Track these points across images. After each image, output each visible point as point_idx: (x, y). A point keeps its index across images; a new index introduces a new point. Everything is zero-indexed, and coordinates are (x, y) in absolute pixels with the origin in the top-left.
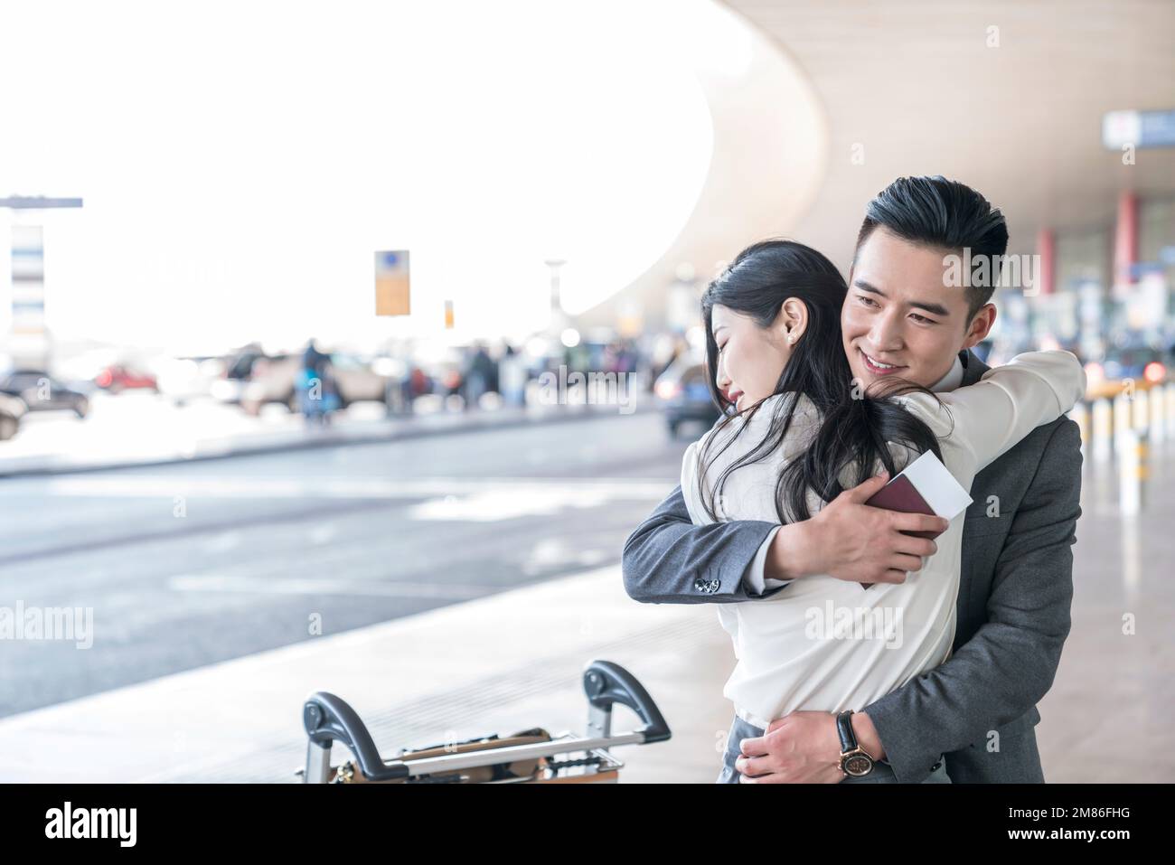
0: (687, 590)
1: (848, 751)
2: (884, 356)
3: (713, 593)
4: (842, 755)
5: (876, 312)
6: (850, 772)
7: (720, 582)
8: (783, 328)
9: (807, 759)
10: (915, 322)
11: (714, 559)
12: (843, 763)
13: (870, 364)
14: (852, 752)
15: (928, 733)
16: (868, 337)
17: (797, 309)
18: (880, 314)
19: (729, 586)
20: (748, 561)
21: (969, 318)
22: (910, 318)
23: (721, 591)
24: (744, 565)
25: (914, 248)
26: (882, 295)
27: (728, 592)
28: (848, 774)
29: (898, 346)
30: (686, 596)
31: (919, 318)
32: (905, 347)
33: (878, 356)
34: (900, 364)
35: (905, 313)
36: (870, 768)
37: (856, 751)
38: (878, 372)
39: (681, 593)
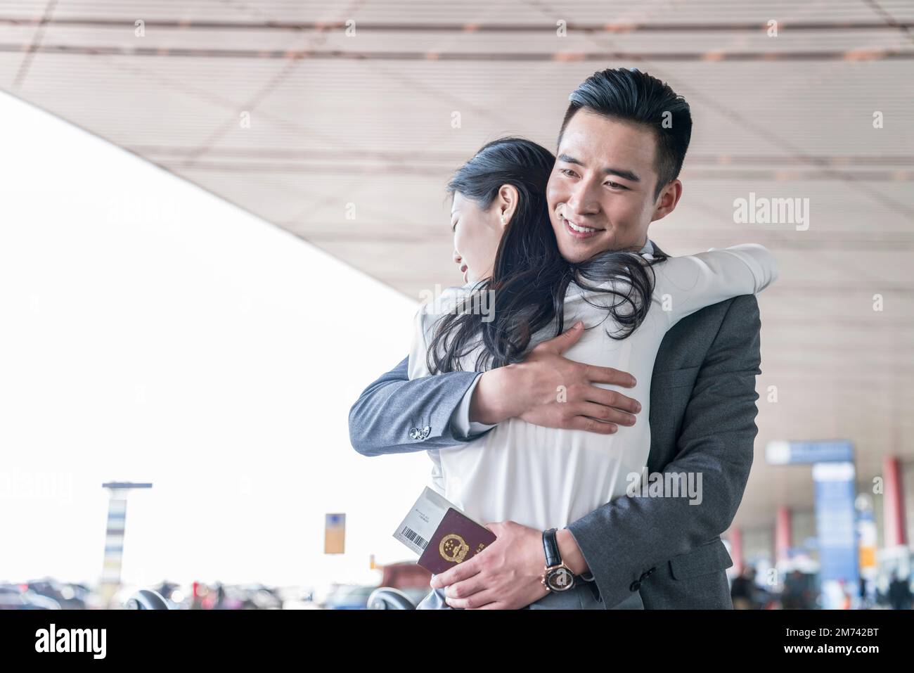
0: (404, 440)
1: (552, 565)
2: (583, 219)
3: (425, 439)
4: (546, 569)
5: (576, 181)
6: (553, 587)
7: (430, 429)
8: (499, 210)
9: (516, 573)
10: (609, 188)
11: (425, 409)
12: (547, 578)
13: (571, 229)
14: (556, 567)
15: (624, 541)
16: (568, 203)
17: (511, 193)
18: (580, 183)
19: (438, 430)
20: (454, 406)
21: (658, 190)
22: (605, 186)
23: (431, 436)
24: (451, 410)
25: (608, 122)
26: (581, 164)
27: (437, 435)
28: (551, 588)
29: (595, 210)
30: (404, 445)
31: (614, 185)
32: (601, 211)
33: (577, 219)
34: (598, 226)
35: (601, 181)
36: (572, 583)
37: (560, 566)
38: (578, 236)
39: (399, 443)
